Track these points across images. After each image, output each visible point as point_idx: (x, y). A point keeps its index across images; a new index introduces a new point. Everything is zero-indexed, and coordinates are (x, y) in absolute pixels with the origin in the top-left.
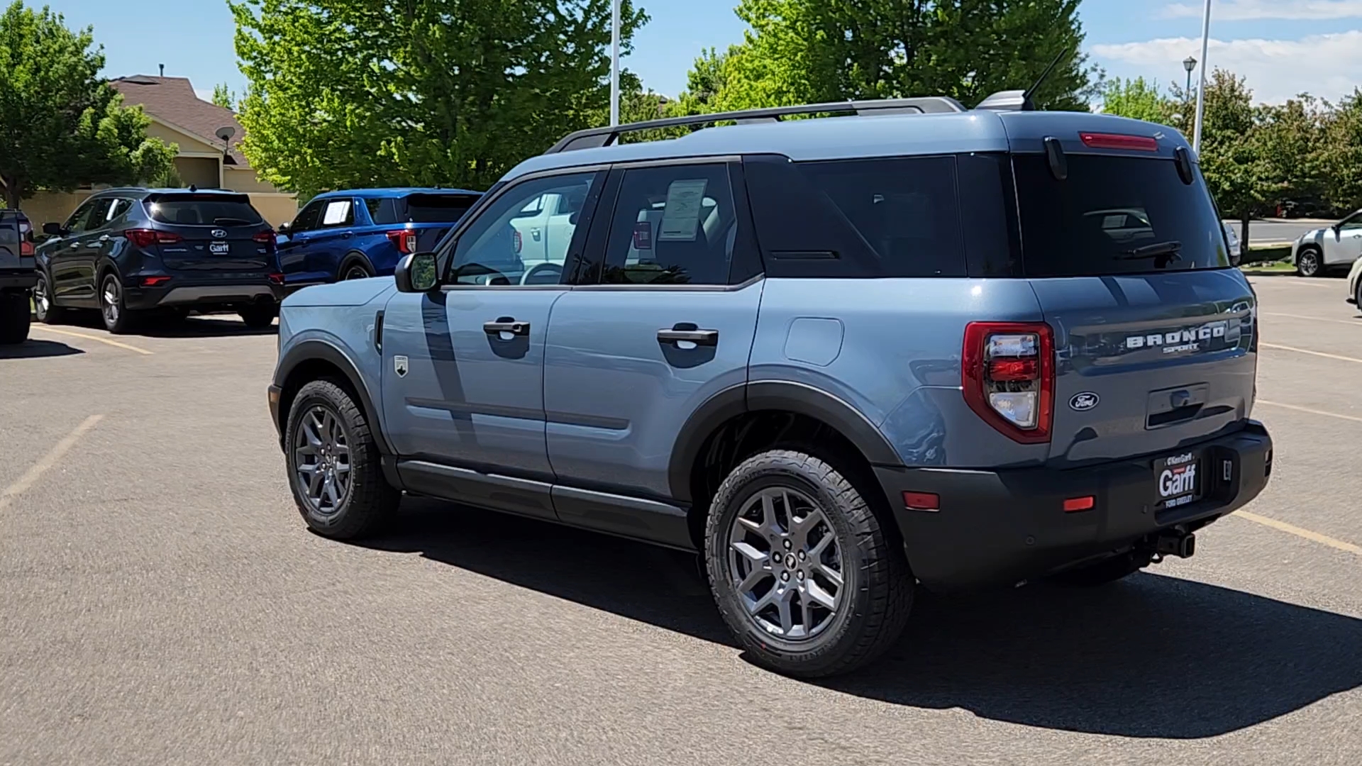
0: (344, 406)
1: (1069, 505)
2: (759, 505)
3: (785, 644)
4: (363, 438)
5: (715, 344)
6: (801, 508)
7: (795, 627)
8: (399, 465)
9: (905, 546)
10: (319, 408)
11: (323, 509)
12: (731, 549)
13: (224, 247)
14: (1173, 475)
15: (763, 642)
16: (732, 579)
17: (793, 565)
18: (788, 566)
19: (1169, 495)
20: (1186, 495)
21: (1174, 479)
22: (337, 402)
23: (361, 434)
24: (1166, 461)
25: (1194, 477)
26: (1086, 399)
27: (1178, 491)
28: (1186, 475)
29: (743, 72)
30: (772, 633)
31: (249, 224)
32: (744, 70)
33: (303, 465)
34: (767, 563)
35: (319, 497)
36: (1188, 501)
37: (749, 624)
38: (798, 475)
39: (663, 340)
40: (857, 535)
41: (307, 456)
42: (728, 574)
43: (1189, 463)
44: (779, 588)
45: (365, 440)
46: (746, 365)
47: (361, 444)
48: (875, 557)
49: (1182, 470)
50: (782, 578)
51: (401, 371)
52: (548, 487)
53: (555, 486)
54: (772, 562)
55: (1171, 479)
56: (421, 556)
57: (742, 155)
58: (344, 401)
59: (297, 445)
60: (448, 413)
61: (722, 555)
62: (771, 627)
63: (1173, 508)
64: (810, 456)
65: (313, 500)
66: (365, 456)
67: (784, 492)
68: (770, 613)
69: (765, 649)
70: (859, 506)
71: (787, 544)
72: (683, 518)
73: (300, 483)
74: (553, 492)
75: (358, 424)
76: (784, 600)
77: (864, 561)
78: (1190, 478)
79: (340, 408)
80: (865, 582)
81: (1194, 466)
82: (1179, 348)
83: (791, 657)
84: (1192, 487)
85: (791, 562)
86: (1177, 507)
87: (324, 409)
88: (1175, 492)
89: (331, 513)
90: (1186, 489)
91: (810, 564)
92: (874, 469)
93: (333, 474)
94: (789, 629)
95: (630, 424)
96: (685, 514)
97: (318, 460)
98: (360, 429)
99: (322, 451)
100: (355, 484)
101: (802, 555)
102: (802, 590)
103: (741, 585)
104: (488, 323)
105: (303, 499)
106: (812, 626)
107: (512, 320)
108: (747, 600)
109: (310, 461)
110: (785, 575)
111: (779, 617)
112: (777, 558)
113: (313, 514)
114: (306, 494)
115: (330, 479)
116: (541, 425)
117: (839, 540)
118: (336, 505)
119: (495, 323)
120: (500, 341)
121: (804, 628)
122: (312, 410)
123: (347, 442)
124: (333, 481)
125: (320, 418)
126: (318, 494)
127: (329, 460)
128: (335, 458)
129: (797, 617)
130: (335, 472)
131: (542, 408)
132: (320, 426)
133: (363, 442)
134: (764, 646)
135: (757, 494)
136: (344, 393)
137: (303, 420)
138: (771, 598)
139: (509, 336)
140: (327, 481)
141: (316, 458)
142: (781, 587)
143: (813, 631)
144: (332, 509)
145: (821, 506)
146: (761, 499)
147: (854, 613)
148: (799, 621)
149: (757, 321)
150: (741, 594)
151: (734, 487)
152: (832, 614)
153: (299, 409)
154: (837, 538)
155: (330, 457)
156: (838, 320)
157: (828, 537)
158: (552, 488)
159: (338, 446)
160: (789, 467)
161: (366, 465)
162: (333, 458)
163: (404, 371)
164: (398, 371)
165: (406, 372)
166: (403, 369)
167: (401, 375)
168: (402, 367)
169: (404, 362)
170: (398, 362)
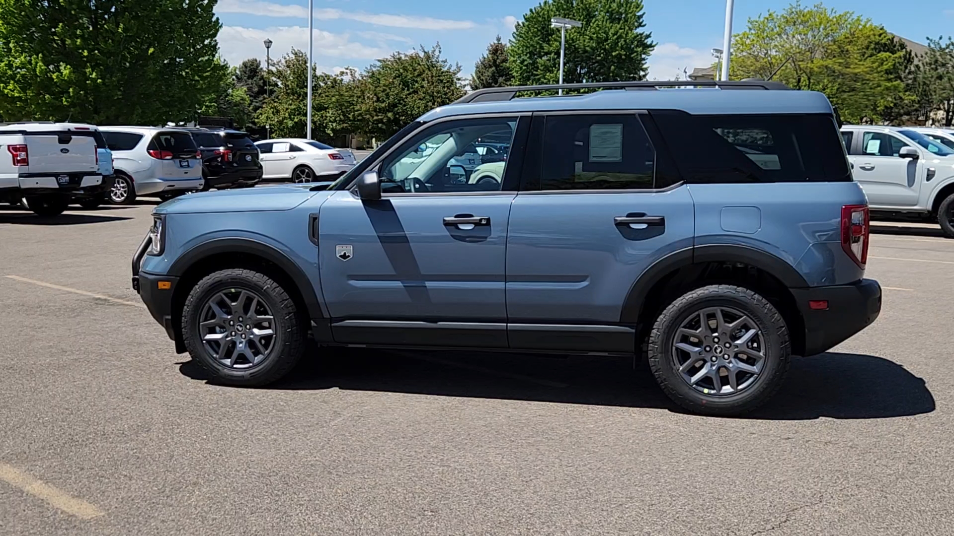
0: (269, 286)
2: (697, 319)
3: (719, 398)
4: (290, 308)
5: (664, 225)
6: (731, 318)
7: (725, 388)
8: (332, 325)
10: (233, 290)
11: (235, 366)
12: (674, 348)
15: (702, 399)
16: (675, 365)
17: (721, 352)
18: (716, 353)
22: (260, 284)
23: (289, 306)
30: (708, 394)
33: (208, 335)
34: (699, 353)
35: (231, 357)
37: (690, 391)
38: (732, 298)
39: (619, 224)
40: (777, 329)
41: (209, 328)
46: (691, 236)
47: (290, 313)
48: (787, 340)
50: (711, 360)
51: (344, 256)
52: (504, 326)
53: (509, 325)
54: (704, 352)
56: (340, 389)
57: (647, 110)
58: (268, 284)
59: (201, 321)
60: (399, 284)
61: (668, 352)
62: (706, 391)
64: (739, 287)
65: (223, 360)
66: (294, 321)
67: (717, 309)
68: (705, 382)
70: (774, 313)
71: (716, 340)
72: (632, 333)
73: (206, 350)
74: (508, 328)
75: (285, 298)
76: (715, 373)
77: (782, 342)
79: (264, 288)
80: (783, 354)
83: (726, 405)
85: (718, 351)
87: (240, 290)
89: (250, 367)
91: (736, 350)
92: (791, 290)
93: (247, 339)
94: (720, 389)
95: (589, 279)
96: (634, 331)
97: (222, 330)
98: (287, 302)
99: (232, 323)
100: (283, 343)
101: (728, 345)
102: (731, 365)
103: (681, 369)
104: (446, 219)
105: (211, 362)
106: (738, 385)
107: (471, 216)
108: (686, 377)
109: (213, 331)
110: (714, 359)
111: (713, 384)
112: (708, 349)
113: (226, 371)
114: (213, 357)
115: (244, 343)
116: (500, 285)
117: (762, 333)
118: (256, 362)
119: (453, 219)
120: (457, 230)
121: (732, 387)
122: (224, 291)
123: (270, 312)
124: (247, 345)
125: (234, 297)
126: (228, 355)
127: (240, 329)
128: (248, 326)
129: (725, 381)
130: (252, 336)
131: (504, 273)
132: (233, 304)
133: (291, 311)
134: (704, 402)
135: (697, 313)
136: (265, 277)
137: (211, 300)
138: (706, 374)
139: (470, 227)
140: (241, 345)
141: (218, 329)
142: (712, 366)
143: (740, 387)
144: (251, 364)
145: (749, 315)
146: (699, 315)
147: (775, 373)
148: (727, 383)
149: (694, 210)
150: (682, 374)
151: (679, 310)
152: (756, 375)
153: (202, 292)
154: (760, 332)
155: (241, 326)
156: (757, 207)
157: (752, 332)
158: (507, 326)
159: (258, 317)
160: (725, 294)
161: (295, 328)
162: (246, 327)
163: (349, 256)
164: (340, 256)
165: (351, 256)
166: (347, 255)
167: (345, 259)
168: (345, 253)
169: (349, 250)
170: (340, 250)
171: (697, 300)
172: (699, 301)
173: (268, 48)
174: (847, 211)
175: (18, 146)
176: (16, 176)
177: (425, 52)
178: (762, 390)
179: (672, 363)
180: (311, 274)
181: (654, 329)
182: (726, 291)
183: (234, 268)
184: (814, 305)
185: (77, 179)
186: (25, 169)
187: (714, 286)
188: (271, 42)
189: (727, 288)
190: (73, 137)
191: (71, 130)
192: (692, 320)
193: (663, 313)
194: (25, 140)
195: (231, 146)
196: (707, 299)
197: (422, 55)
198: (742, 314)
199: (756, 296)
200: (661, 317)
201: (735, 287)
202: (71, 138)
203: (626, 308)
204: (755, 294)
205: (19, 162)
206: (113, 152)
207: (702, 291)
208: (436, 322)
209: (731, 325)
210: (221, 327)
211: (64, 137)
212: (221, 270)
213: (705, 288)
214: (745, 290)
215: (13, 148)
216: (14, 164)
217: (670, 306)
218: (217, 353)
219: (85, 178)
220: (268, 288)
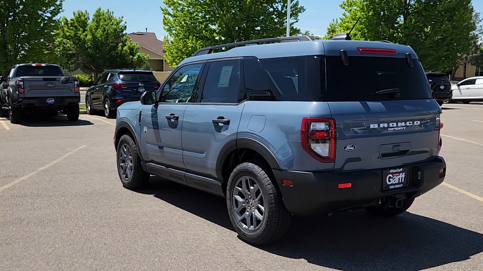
1: (341, 186)
2: (241, 182)
3: (248, 232)
5: (229, 124)
6: (253, 183)
7: (251, 226)
8: (146, 164)
9: (283, 198)
12: (233, 197)
13: (143, 89)
14: (393, 176)
15: (242, 231)
16: (234, 208)
17: (252, 204)
19: (391, 184)
20: (400, 184)
21: (394, 178)
24: (390, 171)
25: (404, 177)
26: (350, 147)
27: (396, 182)
28: (400, 176)
29: (342, 27)
30: (245, 228)
31: (152, 82)
32: (343, 27)
33: (121, 163)
34: (244, 203)
35: (125, 174)
36: (401, 186)
37: (238, 225)
38: (251, 172)
39: (214, 122)
40: (268, 194)
41: (123, 160)
42: (232, 206)
43: (402, 172)
44: (247, 212)
46: (236, 132)
48: (274, 202)
49: (398, 174)
50: (248, 208)
51: (145, 132)
52: (184, 173)
53: (186, 173)
54: (245, 203)
55: (392, 178)
56: (154, 196)
57: (244, 57)
59: (120, 156)
60: (157, 146)
61: (230, 200)
62: (244, 226)
63: (393, 189)
64: (256, 165)
65: (123, 175)
66: (136, 161)
67: (248, 178)
68: (244, 221)
69: (242, 234)
70: (270, 183)
71: (250, 196)
72: (220, 186)
73: (120, 169)
74: (186, 175)
76: (248, 216)
77: (270, 204)
78: (402, 178)
79: (130, 144)
80: (270, 211)
81: (404, 173)
82: (396, 129)
83: (249, 237)
84: (403, 181)
85: (251, 203)
86: (395, 189)
87: (126, 144)
88: (394, 183)
90: (400, 181)
92: (272, 170)
94: (249, 227)
95: (205, 152)
99: (126, 159)
100: (134, 170)
101: (254, 201)
102: (253, 213)
103: (236, 210)
104: (168, 116)
106: (256, 226)
107: (174, 115)
108: (236, 215)
111: (247, 223)
112: (247, 201)
113: (123, 180)
114: (122, 173)
116: (181, 152)
118: (129, 177)
120: (170, 122)
121: (254, 227)
123: (132, 155)
129: (252, 223)
131: (182, 146)
132: (125, 150)
135: (241, 179)
136: (131, 139)
137: (121, 148)
138: (244, 216)
139: (173, 120)
140: (127, 169)
143: (256, 228)
144: (128, 179)
145: (258, 183)
148: (253, 225)
149: (241, 116)
152: (262, 222)
154: (263, 195)
155: (128, 161)
156: (265, 116)
157: (260, 194)
160: (249, 169)
165: (147, 132)
169: (146, 129)
174: (307, 122)
181: (227, 185)
189: (251, 165)
196: (243, 170)
198: (256, 182)
199: (263, 171)
203: (217, 171)
207: (242, 166)
208: (168, 168)
209: (253, 188)
213: (243, 164)
214: (258, 167)
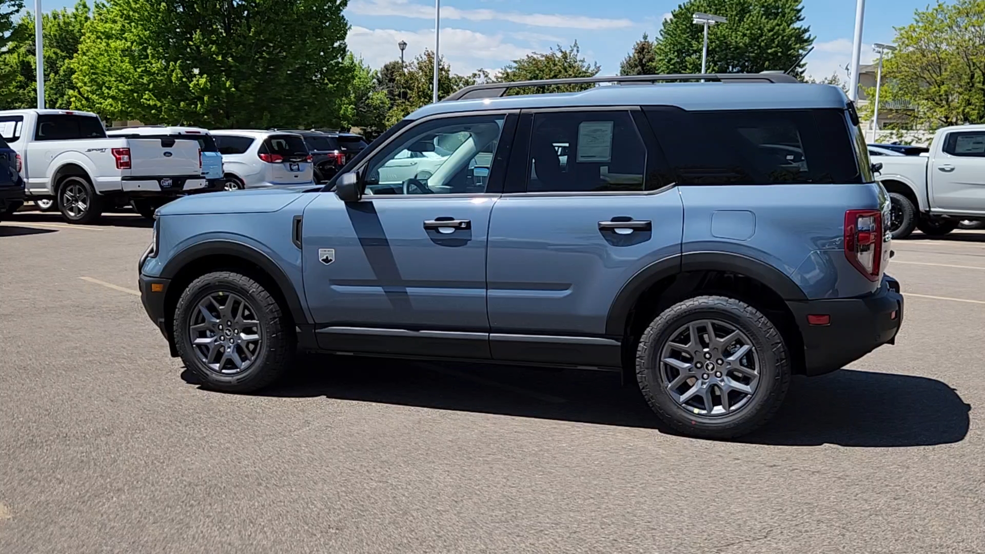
0: (255, 290)
2: (686, 332)
3: (710, 419)
4: (276, 313)
5: (650, 230)
6: (721, 332)
7: (716, 408)
8: (317, 331)
9: (805, 348)
10: (221, 294)
11: (224, 371)
12: (662, 363)
15: (692, 420)
16: (662, 382)
17: (713, 369)
18: (708, 370)
22: (246, 287)
23: (274, 310)
30: (699, 414)
33: (198, 339)
34: (690, 370)
35: (219, 362)
37: (678, 410)
38: (723, 310)
39: (603, 229)
40: (772, 345)
41: (201, 331)
45: (278, 314)
46: (680, 242)
47: (275, 318)
48: (784, 357)
50: (703, 378)
51: (327, 260)
52: (484, 336)
53: (491, 335)
54: (695, 369)
57: (640, 106)
58: (253, 287)
59: (191, 324)
60: (379, 289)
61: (655, 368)
62: (696, 411)
64: (730, 298)
65: (211, 365)
66: (279, 327)
67: (708, 323)
68: (695, 401)
69: (695, 424)
71: (708, 356)
72: (618, 346)
73: (195, 355)
74: (490, 338)
75: (270, 303)
76: (707, 392)
77: (777, 361)
79: (250, 292)
80: (778, 373)
83: (717, 427)
85: (710, 367)
87: (227, 293)
89: (237, 373)
91: (728, 367)
92: (787, 302)
93: (235, 343)
94: (711, 410)
95: (572, 287)
96: (619, 344)
97: (212, 334)
98: (272, 306)
99: (221, 327)
100: (268, 349)
101: (720, 362)
102: (722, 384)
103: (669, 386)
104: (427, 222)
105: (200, 366)
106: (730, 406)
107: (452, 219)
108: (674, 395)
109: (203, 335)
110: (705, 376)
111: (703, 403)
112: (699, 365)
113: (215, 376)
114: (203, 362)
115: (232, 348)
116: (482, 292)
117: (756, 349)
118: (242, 367)
119: (433, 222)
120: (439, 234)
121: (724, 408)
122: (213, 295)
123: (256, 317)
124: (235, 350)
125: (222, 301)
126: (217, 360)
127: (229, 333)
128: (236, 331)
129: (717, 401)
130: (239, 341)
131: (485, 280)
132: (221, 307)
133: (277, 316)
134: (693, 423)
135: (686, 326)
136: (251, 280)
137: (200, 304)
138: (697, 391)
139: (450, 231)
140: (229, 350)
141: (208, 333)
142: (703, 383)
143: (733, 408)
144: (238, 370)
145: (741, 329)
146: (688, 329)
147: (770, 393)
148: (719, 403)
149: (684, 214)
150: (670, 392)
151: (667, 322)
152: (749, 396)
153: (192, 295)
154: (754, 348)
155: (230, 331)
156: (750, 211)
157: (745, 348)
158: (489, 336)
159: (245, 321)
160: (716, 306)
161: (280, 333)
162: (234, 331)
163: (331, 260)
164: (323, 260)
165: (334, 260)
166: (329, 258)
167: (327, 262)
168: (327, 257)
169: (330, 253)
170: (323, 253)
171: (685, 312)
172: (688, 313)
173: (402, 50)
174: (852, 216)
175: (121, 150)
176: (119, 179)
177: (562, 52)
178: (755, 412)
179: (660, 380)
180: (294, 278)
181: (641, 342)
182: (716, 302)
183: (222, 271)
184: (813, 320)
185: (179, 182)
186: (128, 173)
187: (704, 297)
188: (405, 44)
189: (718, 299)
190: (176, 140)
191: (182, 133)
192: (681, 334)
193: (651, 325)
194: (128, 143)
195: (345, 149)
196: (697, 311)
197: (559, 55)
198: (734, 328)
199: (750, 308)
200: (648, 329)
201: (727, 298)
202: (174, 142)
203: (610, 318)
204: (748, 307)
205: (122, 164)
206: (224, 156)
207: (692, 303)
208: (418, 330)
209: (722, 340)
210: (211, 331)
211: (168, 141)
212: (210, 273)
213: (695, 299)
214: (737, 301)
215: (116, 151)
216: (118, 167)
217: (658, 318)
218: (206, 357)
219: (188, 181)
220: (253, 292)
